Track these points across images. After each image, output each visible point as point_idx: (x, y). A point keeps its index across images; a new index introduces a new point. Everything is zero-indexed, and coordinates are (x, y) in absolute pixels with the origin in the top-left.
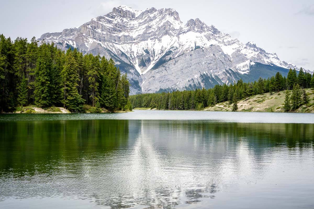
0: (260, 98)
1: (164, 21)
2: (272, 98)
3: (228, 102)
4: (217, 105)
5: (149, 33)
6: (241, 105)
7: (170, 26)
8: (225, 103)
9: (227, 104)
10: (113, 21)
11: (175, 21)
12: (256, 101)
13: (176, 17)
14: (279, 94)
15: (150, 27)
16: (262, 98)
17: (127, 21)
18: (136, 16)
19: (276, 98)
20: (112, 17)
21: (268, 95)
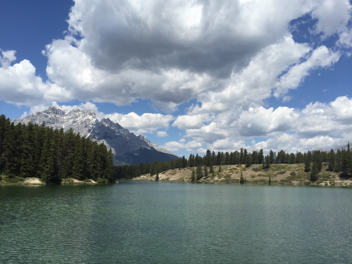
0: (172, 172)
1: (85, 118)
2: (180, 172)
3: (149, 174)
4: (142, 176)
5: (74, 126)
6: (161, 176)
7: (89, 122)
8: (147, 175)
9: (148, 175)
10: (48, 116)
11: (93, 119)
12: (170, 174)
13: (94, 116)
14: (185, 170)
15: (75, 122)
16: (174, 172)
17: (59, 116)
18: (66, 114)
19: (183, 172)
20: (47, 113)
21: (177, 170)
